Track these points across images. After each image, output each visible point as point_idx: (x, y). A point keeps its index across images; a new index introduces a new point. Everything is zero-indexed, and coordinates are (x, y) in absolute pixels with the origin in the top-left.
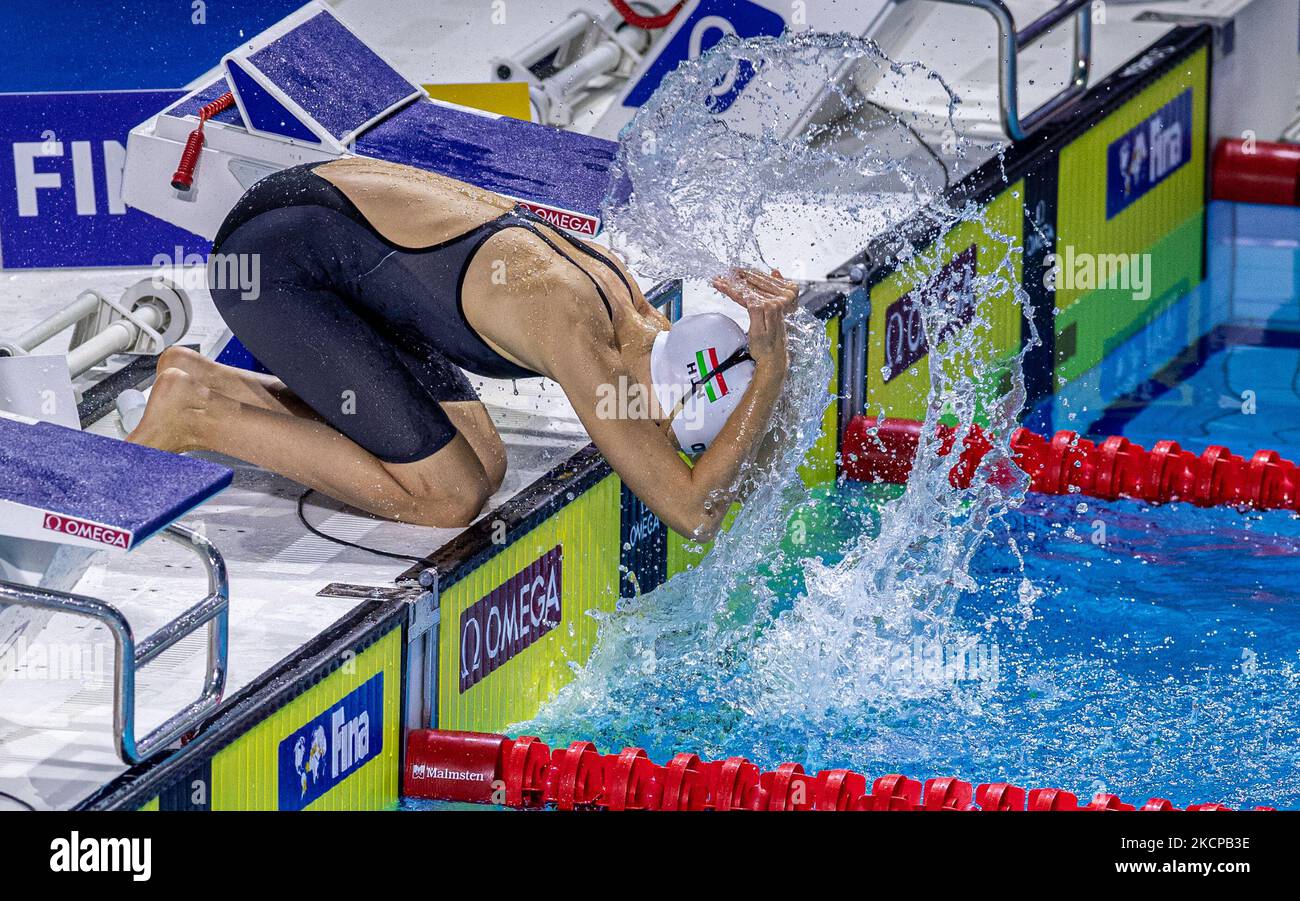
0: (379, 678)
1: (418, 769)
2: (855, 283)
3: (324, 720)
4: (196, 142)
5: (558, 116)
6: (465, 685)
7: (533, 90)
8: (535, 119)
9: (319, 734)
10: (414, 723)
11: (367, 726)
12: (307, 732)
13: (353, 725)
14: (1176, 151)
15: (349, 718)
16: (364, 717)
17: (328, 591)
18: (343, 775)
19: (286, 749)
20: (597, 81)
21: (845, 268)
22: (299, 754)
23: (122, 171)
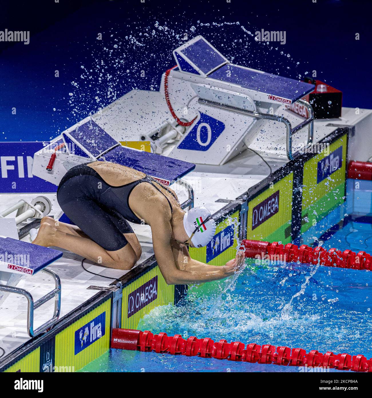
0: (104, 313)
1: (115, 340)
2: (244, 201)
3: (88, 325)
4: (54, 157)
5: (159, 151)
6: (129, 316)
7: (151, 143)
8: (152, 152)
9: (87, 329)
10: (114, 326)
11: (101, 327)
12: (83, 328)
13: (97, 327)
14: (337, 164)
15: (95, 325)
16: (100, 325)
17: (90, 288)
18: (93, 341)
19: (77, 333)
20: (170, 141)
21: (241, 197)
22: (81, 335)
23: (32, 165)
